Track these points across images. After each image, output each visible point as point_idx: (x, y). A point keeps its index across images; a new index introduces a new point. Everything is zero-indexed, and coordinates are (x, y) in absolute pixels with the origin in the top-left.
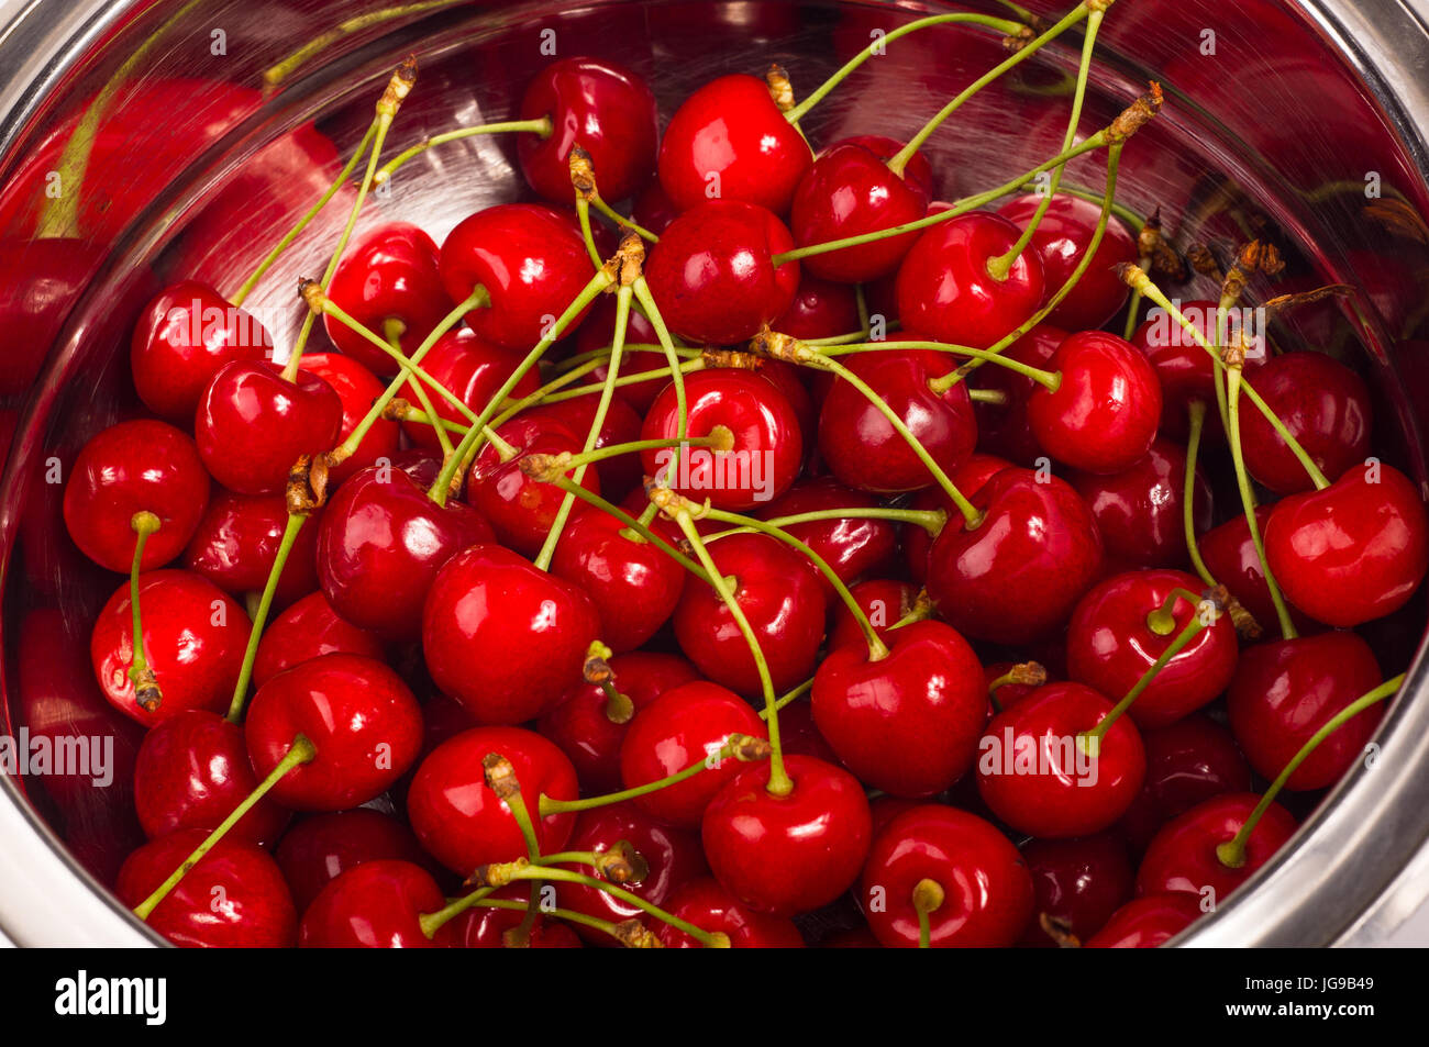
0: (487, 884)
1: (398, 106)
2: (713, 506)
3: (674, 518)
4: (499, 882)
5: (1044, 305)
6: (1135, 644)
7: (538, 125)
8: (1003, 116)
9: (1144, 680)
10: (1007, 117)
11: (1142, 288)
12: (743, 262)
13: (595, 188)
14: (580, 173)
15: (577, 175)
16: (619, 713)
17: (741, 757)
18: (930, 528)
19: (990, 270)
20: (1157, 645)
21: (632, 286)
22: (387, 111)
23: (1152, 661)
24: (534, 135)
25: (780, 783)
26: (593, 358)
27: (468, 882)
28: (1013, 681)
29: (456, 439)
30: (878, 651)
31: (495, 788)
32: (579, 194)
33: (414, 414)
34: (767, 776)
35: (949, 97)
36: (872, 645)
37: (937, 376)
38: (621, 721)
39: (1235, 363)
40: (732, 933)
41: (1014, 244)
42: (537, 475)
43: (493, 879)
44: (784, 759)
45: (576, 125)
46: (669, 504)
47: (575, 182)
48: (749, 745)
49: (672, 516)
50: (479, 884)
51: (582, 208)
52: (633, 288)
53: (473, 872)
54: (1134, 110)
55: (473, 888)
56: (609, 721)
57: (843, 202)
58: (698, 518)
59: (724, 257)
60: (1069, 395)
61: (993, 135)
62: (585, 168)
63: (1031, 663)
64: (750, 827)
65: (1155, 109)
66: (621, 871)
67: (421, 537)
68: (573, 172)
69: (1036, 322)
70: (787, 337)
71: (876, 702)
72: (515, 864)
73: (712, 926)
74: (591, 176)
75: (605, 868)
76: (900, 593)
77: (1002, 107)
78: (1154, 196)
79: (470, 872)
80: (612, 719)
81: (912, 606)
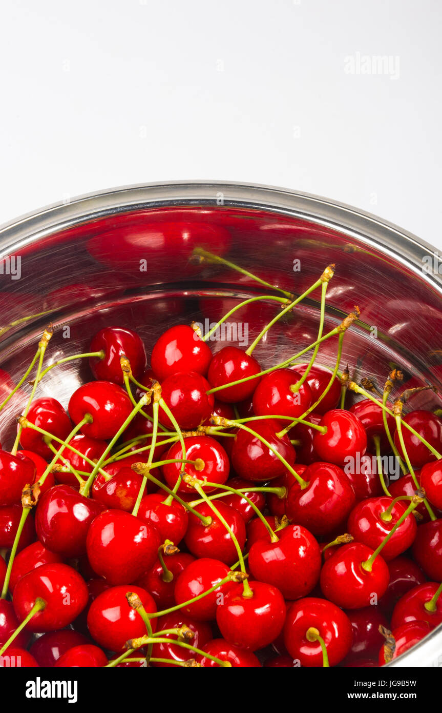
0: (132, 648)
1: (47, 344)
2: (208, 480)
3: (193, 487)
4: (137, 646)
5: (317, 400)
6: (378, 525)
7: (98, 354)
8: (280, 338)
9: (385, 540)
10: (282, 338)
11: (357, 390)
12: (195, 395)
13: (131, 370)
14: (125, 365)
15: (124, 366)
16: (167, 578)
17: (235, 580)
18: (279, 494)
19: (292, 390)
20: (388, 526)
21: (158, 402)
22: (43, 346)
23: (387, 532)
24: (97, 358)
25: (248, 592)
26: (132, 442)
27: (124, 647)
28: (337, 543)
29: (85, 478)
30: (275, 539)
31: (132, 605)
32: (125, 373)
33: (64, 469)
34: (242, 590)
35: (259, 333)
36: (272, 536)
37: (278, 432)
38: (169, 581)
39: (398, 413)
40: (232, 661)
41: (299, 380)
42: (139, 471)
43: (134, 645)
44: (249, 583)
45: (115, 351)
46: (190, 481)
47: (123, 369)
48: (238, 575)
49: (192, 485)
50: (128, 648)
51: (126, 379)
52: (159, 403)
53: (125, 643)
54: (350, 317)
55: (126, 650)
56: (163, 582)
57: (229, 367)
58: (203, 486)
59: (187, 393)
60: (330, 434)
61: (276, 346)
62: (127, 363)
63: (346, 534)
64: (236, 610)
65: (358, 316)
66: (190, 634)
67: (81, 512)
68: (122, 365)
69: (314, 407)
70: (221, 418)
71: (277, 557)
72: (143, 638)
73: (223, 658)
74: (129, 366)
75: (183, 633)
76: (274, 519)
77: (279, 334)
78: (344, 362)
79: (124, 643)
80: (165, 581)
81: (280, 523)
